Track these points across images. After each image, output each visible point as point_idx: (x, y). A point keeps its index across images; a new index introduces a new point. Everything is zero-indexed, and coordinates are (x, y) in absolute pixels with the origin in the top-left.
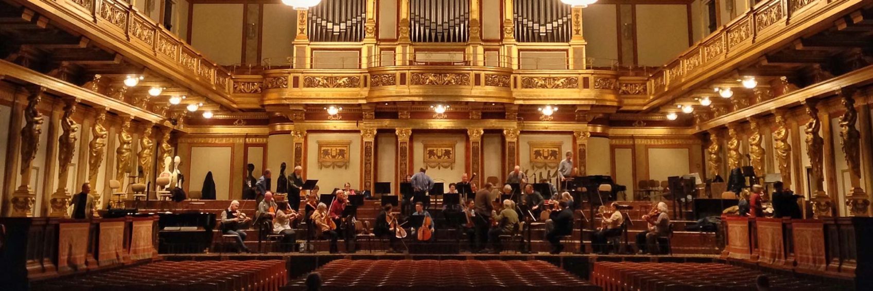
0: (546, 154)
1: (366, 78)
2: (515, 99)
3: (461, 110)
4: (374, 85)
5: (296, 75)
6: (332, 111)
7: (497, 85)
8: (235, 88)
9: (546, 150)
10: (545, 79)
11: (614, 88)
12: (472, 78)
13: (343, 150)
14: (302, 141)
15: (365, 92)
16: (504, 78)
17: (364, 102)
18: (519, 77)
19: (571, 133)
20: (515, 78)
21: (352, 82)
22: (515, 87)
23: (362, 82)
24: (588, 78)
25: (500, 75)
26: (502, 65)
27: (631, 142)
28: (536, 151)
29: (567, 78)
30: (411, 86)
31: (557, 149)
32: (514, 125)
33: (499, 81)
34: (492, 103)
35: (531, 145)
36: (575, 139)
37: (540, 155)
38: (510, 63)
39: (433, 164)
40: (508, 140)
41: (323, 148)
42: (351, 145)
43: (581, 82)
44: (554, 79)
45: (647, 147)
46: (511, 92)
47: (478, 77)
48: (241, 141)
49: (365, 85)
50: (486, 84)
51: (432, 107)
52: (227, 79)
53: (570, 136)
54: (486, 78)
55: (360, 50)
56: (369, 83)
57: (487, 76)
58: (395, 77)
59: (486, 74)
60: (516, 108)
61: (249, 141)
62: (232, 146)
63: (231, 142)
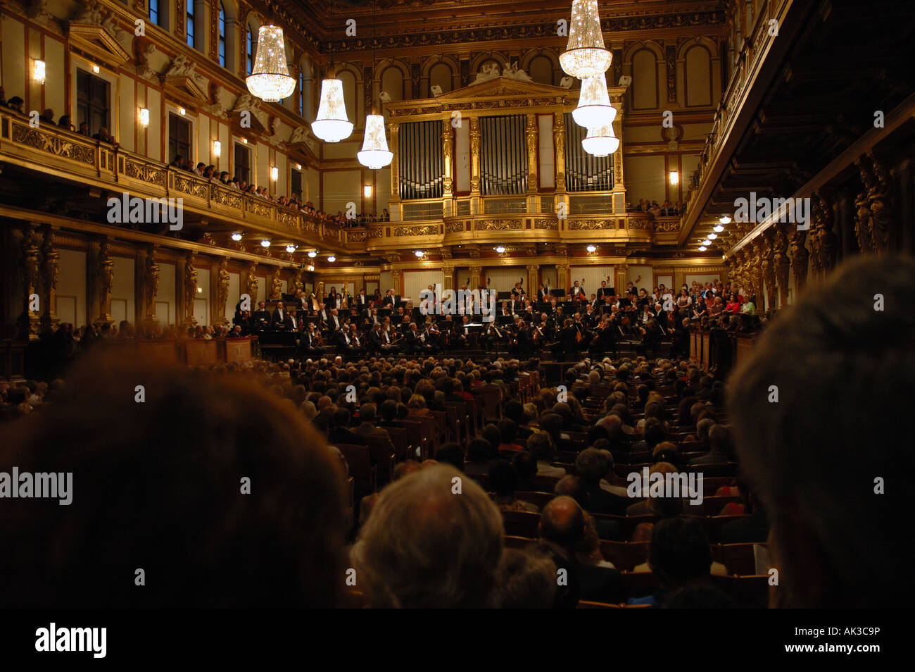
1: (442, 226)
2: (562, 239)
3: (520, 250)
4: (448, 232)
5: (388, 227)
7: (545, 228)
8: (349, 238)
10: (588, 222)
11: (647, 227)
12: (524, 222)
14: (399, 277)
15: (442, 237)
16: (552, 222)
17: (440, 246)
18: (567, 221)
19: (612, 265)
20: (563, 222)
21: (432, 230)
22: (563, 229)
23: (439, 230)
24: (623, 220)
25: (548, 220)
27: (672, 271)
29: (606, 221)
30: (476, 231)
32: (565, 261)
33: (547, 225)
34: (544, 243)
40: (560, 272)
43: (617, 224)
44: (596, 221)
45: (685, 274)
46: (558, 234)
47: (528, 222)
48: (361, 278)
49: (442, 233)
50: (536, 228)
51: (494, 249)
52: (339, 232)
54: (536, 222)
55: (442, 204)
56: (444, 231)
57: (536, 221)
58: (462, 225)
59: (535, 220)
60: (565, 246)
61: (367, 278)
62: (354, 282)
63: (353, 279)
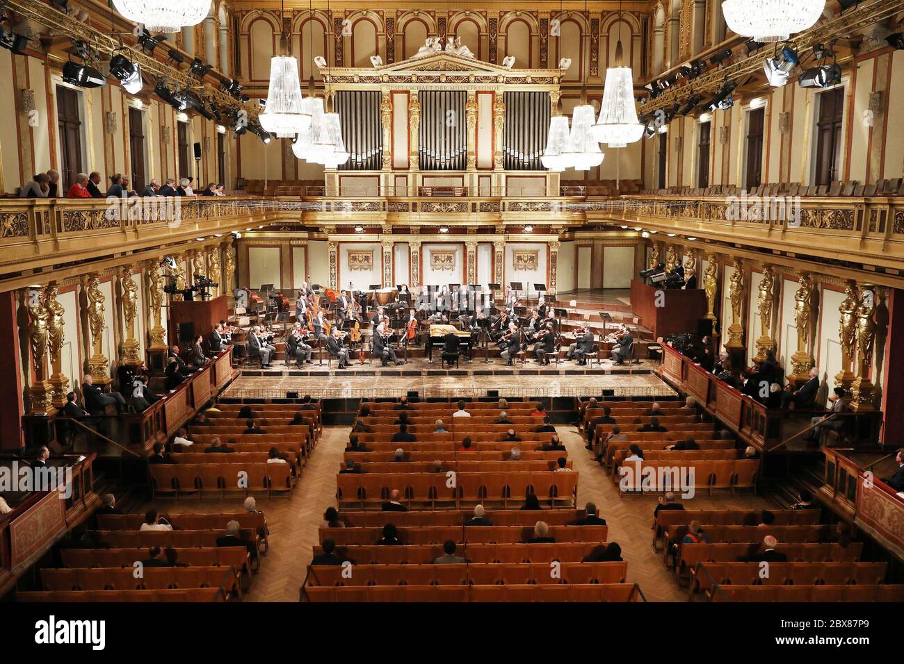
0: (526, 259)
1: (384, 204)
2: (503, 221)
3: (461, 227)
4: (392, 210)
5: (328, 201)
6: (358, 229)
7: (489, 211)
9: (526, 255)
10: (528, 204)
12: (470, 205)
13: (368, 257)
14: (335, 249)
15: (384, 215)
16: (493, 205)
17: (383, 223)
18: (507, 202)
19: (547, 242)
20: (504, 204)
21: (373, 207)
22: (504, 211)
23: (382, 207)
25: (492, 203)
26: (493, 195)
27: (592, 242)
28: (518, 257)
29: (545, 203)
30: (421, 213)
31: (534, 255)
32: (502, 238)
33: (491, 207)
35: (514, 252)
36: (549, 247)
37: (521, 259)
38: (500, 192)
39: (438, 267)
40: (497, 250)
41: (352, 255)
42: (374, 252)
44: (534, 203)
45: (603, 246)
46: (500, 216)
47: (474, 205)
48: (287, 243)
49: (384, 210)
50: (481, 211)
53: (545, 245)
54: (481, 206)
55: (379, 177)
56: (387, 209)
58: (408, 205)
59: (480, 203)
60: (504, 227)
61: (294, 243)
62: (280, 247)
63: (279, 243)
